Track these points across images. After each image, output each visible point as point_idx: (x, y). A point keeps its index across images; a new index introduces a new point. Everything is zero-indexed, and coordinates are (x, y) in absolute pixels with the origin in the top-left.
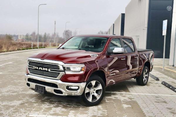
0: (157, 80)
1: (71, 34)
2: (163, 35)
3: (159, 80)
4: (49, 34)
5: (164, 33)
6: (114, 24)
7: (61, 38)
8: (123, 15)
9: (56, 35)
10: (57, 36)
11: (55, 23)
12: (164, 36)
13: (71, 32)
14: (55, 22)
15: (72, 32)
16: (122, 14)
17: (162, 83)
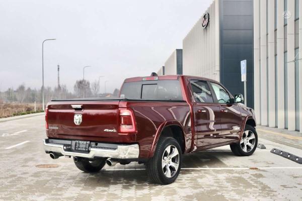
0: (262, 148)
1: (89, 86)
2: (242, 80)
3: (265, 148)
4: (49, 88)
5: (244, 78)
6: (164, 67)
7: (70, 94)
8: (179, 52)
9: (62, 89)
10: (64, 90)
11: (59, 69)
12: (243, 82)
13: (88, 83)
14: (58, 66)
15: (91, 83)
16: (177, 50)
17: (272, 152)
